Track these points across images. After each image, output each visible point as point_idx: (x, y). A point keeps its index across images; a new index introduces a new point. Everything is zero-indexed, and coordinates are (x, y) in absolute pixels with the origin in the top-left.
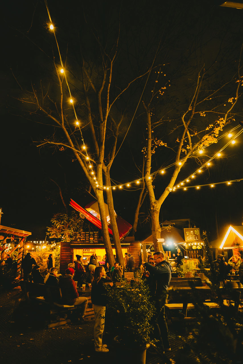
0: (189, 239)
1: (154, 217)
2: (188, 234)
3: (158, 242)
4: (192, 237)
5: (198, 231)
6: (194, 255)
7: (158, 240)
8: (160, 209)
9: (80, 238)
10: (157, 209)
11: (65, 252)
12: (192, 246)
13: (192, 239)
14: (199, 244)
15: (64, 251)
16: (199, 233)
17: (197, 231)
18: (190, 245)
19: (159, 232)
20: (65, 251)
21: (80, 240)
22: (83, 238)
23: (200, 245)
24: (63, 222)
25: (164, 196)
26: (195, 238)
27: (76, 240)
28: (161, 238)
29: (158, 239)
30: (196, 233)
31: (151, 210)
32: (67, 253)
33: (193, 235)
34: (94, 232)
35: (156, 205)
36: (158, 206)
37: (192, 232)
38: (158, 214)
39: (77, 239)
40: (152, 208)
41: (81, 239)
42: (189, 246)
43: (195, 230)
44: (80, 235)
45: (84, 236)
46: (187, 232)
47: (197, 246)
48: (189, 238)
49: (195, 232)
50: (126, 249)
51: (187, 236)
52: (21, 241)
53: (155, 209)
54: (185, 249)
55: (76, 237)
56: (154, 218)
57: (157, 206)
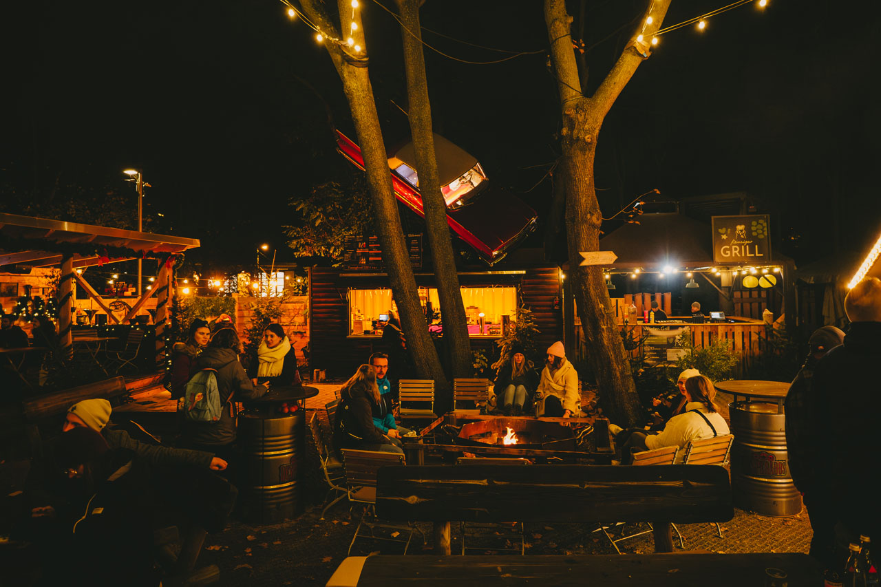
0: (729, 252)
1: (575, 166)
2: (724, 237)
3: (584, 263)
4: (740, 246)
5: (765, 224)
6: (751, 304)
7: (583, 259)
8: (597, 131)
9: (366, 256)
10: (586, 133)
11: (322, 297)
12: (740, 279)
13: (740, 252)
14: (765, 271)
15: (321, 295)
16: (766, 233)
17: (761, 228)
18: (735, 274)
19: (594, 226)
20: (324, 294)
21: (367, 261)
22: (376, 255)
23: (771, 273)
24: (330, 209)
25: (617, 79)
26: (752, 251)
27: (355, 260)
28: (600, 250)
29: (583, 254)
30: (754, 234)
31: (561, 137)
32: (330, 302)
33: (743, 240)
34: (410, 236)
35: (581, 119)
36: (590, 120)
37: (740, 227)
38: (591, 155)
39: (358, 259)
40: (565, 131)
41: (371, 259)
42: (733, 278)
43: (754, 223)
44: (367, 246)
45: (378, 248)
46: (722, 231)
47: (758, 277)
48: (730, 249)
49: (753, 228)
50: (514, 289)
51: (723, 242)
52: (161, 266)
53: (575, 131)
54: (719, 285)
55: (355, 252)
56: (572, 172)
57: (585, 121)
